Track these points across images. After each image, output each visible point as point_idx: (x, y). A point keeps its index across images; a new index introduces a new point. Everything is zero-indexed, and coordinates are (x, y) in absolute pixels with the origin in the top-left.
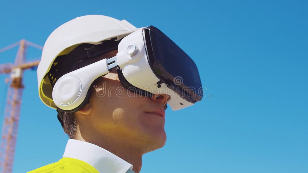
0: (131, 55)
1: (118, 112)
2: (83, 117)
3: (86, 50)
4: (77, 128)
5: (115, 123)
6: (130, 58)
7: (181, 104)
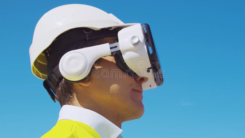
0: (133, 44)
1: (114, 87)
2: (80, 88)
3: (86, 34)
4: (73, 96)
5: (112, 96)
6: (133, 46)
7: (151, 86)
